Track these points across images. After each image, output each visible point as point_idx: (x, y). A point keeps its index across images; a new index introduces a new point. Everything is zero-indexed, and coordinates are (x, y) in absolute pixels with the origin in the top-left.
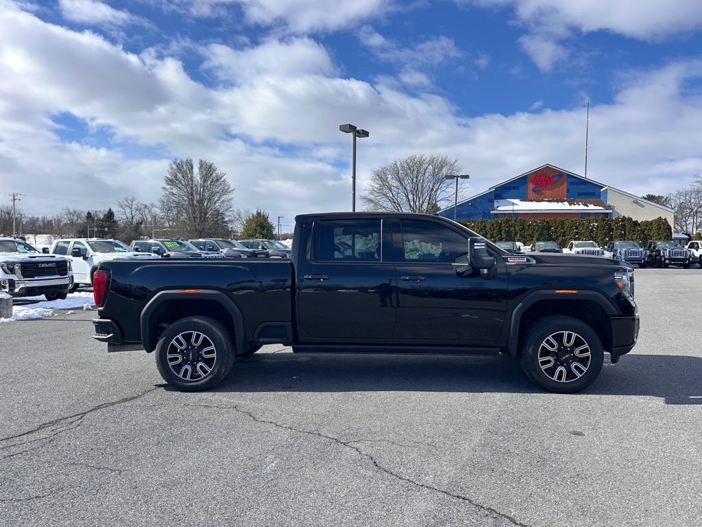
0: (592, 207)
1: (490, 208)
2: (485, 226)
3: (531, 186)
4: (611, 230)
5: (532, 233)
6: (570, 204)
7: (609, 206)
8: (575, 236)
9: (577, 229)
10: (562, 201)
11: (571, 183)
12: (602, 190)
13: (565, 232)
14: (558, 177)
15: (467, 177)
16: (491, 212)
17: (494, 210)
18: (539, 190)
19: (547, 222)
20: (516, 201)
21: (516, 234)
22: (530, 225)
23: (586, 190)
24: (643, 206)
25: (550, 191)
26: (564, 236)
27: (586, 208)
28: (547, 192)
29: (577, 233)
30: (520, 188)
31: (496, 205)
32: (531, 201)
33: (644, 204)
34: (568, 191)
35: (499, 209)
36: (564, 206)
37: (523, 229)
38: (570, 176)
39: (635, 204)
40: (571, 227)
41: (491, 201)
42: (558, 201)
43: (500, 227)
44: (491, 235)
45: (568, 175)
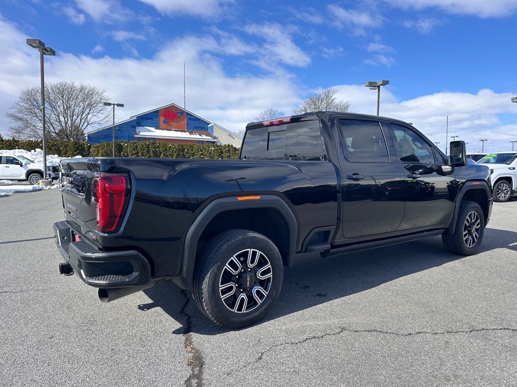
0: (204, 137)
1: (133, 133)
2: (136, 147)
3: (162, 119)
4: (222, 153)
5: (172, 153)
6: (191, 134)
7: (215, 137)
8: (200, 156)
9: (201, 151)
10: (185, 132)
11: (190, 119)
12: (209, 126)
13: (194, 153)
14: (181, 114)
15: (122, 105)
16: (135, 136)
17: (137, 134)
18: (168, 122)
19: (181, 146)
20: (152, 129)
21: (161, 154)
22: (170, 148)
23: (199, 125)
24: (234, 138)
25: (175, 124)
26: (193, 156)
27: (200, 137)
28: (174, 124)
29: (202, 154)
30: (154, 119)
31: (137, 131)
32: (163, 130)
33: (235, 137)
34: (188, 124)
35: (141, 133)
36: (186, 135)
37: (166, 150)
38: (188, 114)
39: (229, 137)
40: (198, 150)
41: (134, 127)
42: (182, 131)
43: (148, 148)
44: (142, 153)
45: (187, 113)
